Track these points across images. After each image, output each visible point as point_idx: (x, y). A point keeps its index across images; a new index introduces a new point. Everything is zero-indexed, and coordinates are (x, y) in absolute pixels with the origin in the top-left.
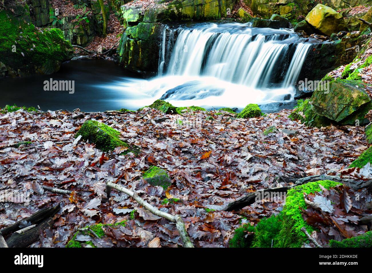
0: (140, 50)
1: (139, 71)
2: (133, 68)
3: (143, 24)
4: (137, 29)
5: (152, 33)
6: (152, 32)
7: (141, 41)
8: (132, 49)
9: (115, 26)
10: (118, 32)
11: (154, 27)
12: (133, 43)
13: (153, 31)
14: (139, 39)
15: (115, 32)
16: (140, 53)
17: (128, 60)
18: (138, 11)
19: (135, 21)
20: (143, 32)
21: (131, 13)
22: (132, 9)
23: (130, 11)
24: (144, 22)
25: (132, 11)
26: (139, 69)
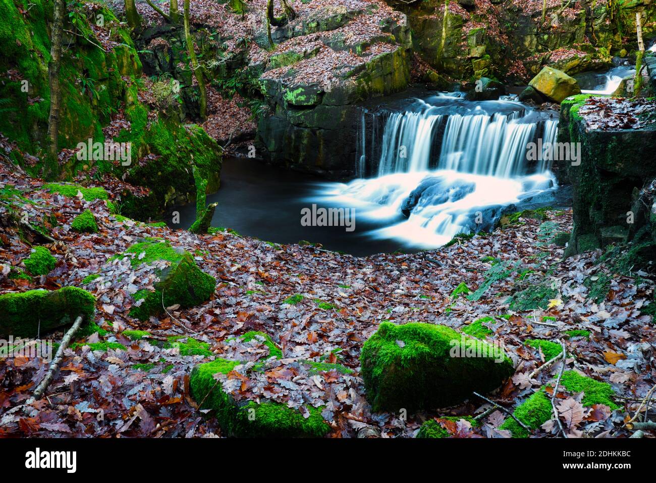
0: (322, 143)
1: (320, 172)
2: (308, 168)
3: (325, 108)
4: (316, 114)
5: (342, 120)
6: (342, 117)
7: (322, 130)
8: (305, 142)
9: (216, 103)
10: (225, 112)
11: (345, 111)
12: (308, 133)
13: (344, 116)
14: (320, 128)
15: (218, 112)
16: (322, 147)
17: (298, 157)
18: (314, 90)
19: (310, 104)
20: (325, 118)
21: (301, 94)
22: (302, 87)
23: (299, 91)
24: (327, 105)
25: (303, 90)
26: (321, 168)
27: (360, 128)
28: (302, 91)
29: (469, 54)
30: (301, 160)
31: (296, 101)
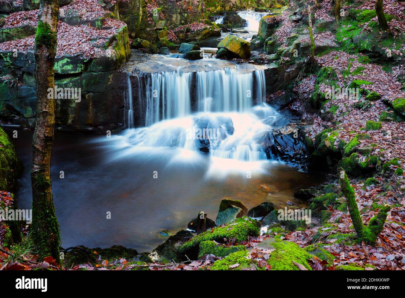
0: (90, 105)
1: (90, 129)
2: (77, 128)
3: (92, 74)
5: (110, 83)
6: (109, 81)
11: (112, 76)
13: (111, 80)
14: (89, 92)
16: (91, 107)
17: (67, 120)
18: (80, 59)
19: (77, 72)
20: (94, 83)
21: (68, 63)
22: (68, 58)
23: (65, 61)
24: (94, 72)
25: (69, 60)
26: (91, 125)
27: (127, 88)
28: (67, 61)
29: (154, 27)
30: (70, 121)
31: (62, 71)
